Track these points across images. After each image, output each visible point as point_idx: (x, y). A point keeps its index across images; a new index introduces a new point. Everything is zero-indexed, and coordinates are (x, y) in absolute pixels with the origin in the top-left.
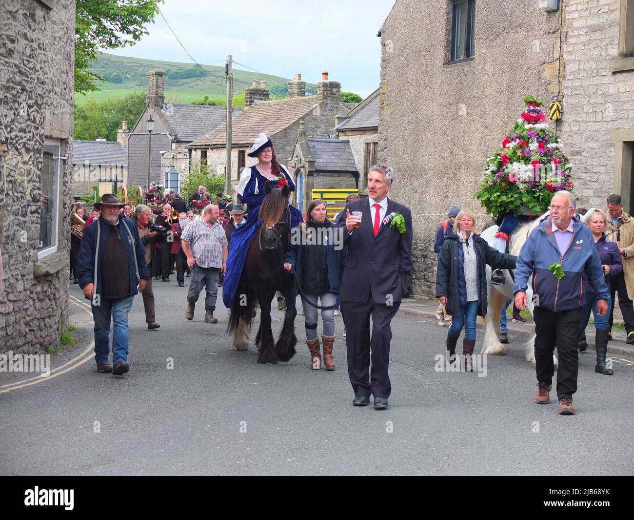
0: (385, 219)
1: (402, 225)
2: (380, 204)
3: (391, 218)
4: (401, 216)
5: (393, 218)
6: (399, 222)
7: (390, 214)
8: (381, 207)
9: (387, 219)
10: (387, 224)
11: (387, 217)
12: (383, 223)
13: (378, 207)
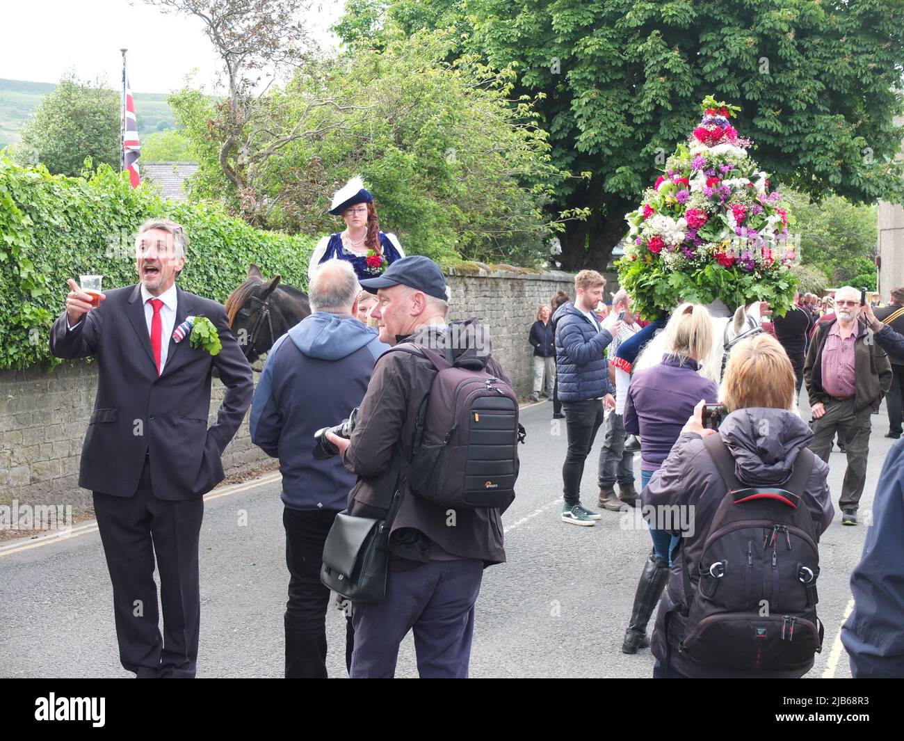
0: (176, 331)
1: (212, 339)
2: (162, 297)
3: (187, 328)
4: (207, 320)
5: (191, 327)
6: (205, 334)
7: (185, 321)
8: (162, 304)
9: (180, 333)
10: (182, 341)
11: (179, 327)
12: (172, 340)
13: (157, 305)
